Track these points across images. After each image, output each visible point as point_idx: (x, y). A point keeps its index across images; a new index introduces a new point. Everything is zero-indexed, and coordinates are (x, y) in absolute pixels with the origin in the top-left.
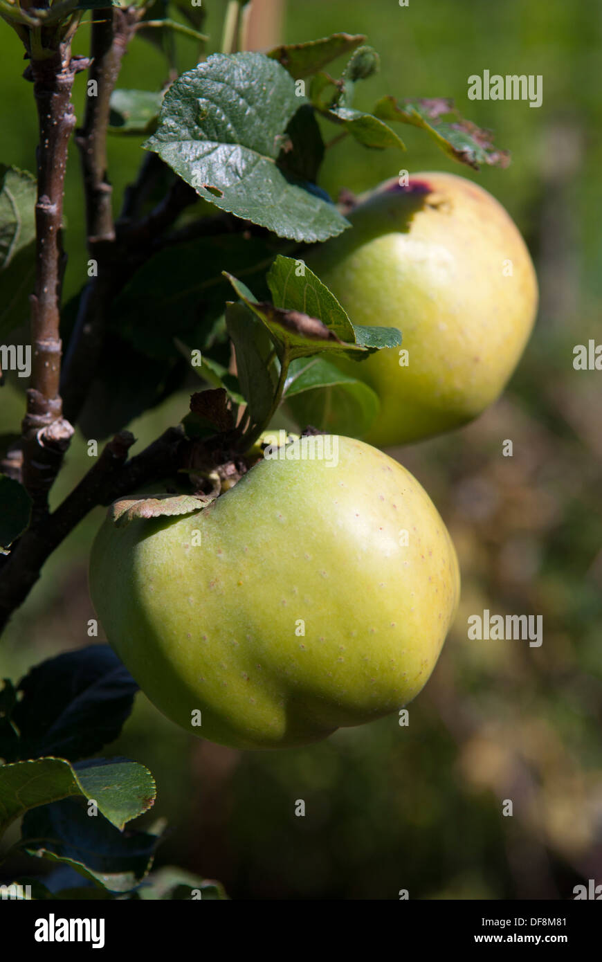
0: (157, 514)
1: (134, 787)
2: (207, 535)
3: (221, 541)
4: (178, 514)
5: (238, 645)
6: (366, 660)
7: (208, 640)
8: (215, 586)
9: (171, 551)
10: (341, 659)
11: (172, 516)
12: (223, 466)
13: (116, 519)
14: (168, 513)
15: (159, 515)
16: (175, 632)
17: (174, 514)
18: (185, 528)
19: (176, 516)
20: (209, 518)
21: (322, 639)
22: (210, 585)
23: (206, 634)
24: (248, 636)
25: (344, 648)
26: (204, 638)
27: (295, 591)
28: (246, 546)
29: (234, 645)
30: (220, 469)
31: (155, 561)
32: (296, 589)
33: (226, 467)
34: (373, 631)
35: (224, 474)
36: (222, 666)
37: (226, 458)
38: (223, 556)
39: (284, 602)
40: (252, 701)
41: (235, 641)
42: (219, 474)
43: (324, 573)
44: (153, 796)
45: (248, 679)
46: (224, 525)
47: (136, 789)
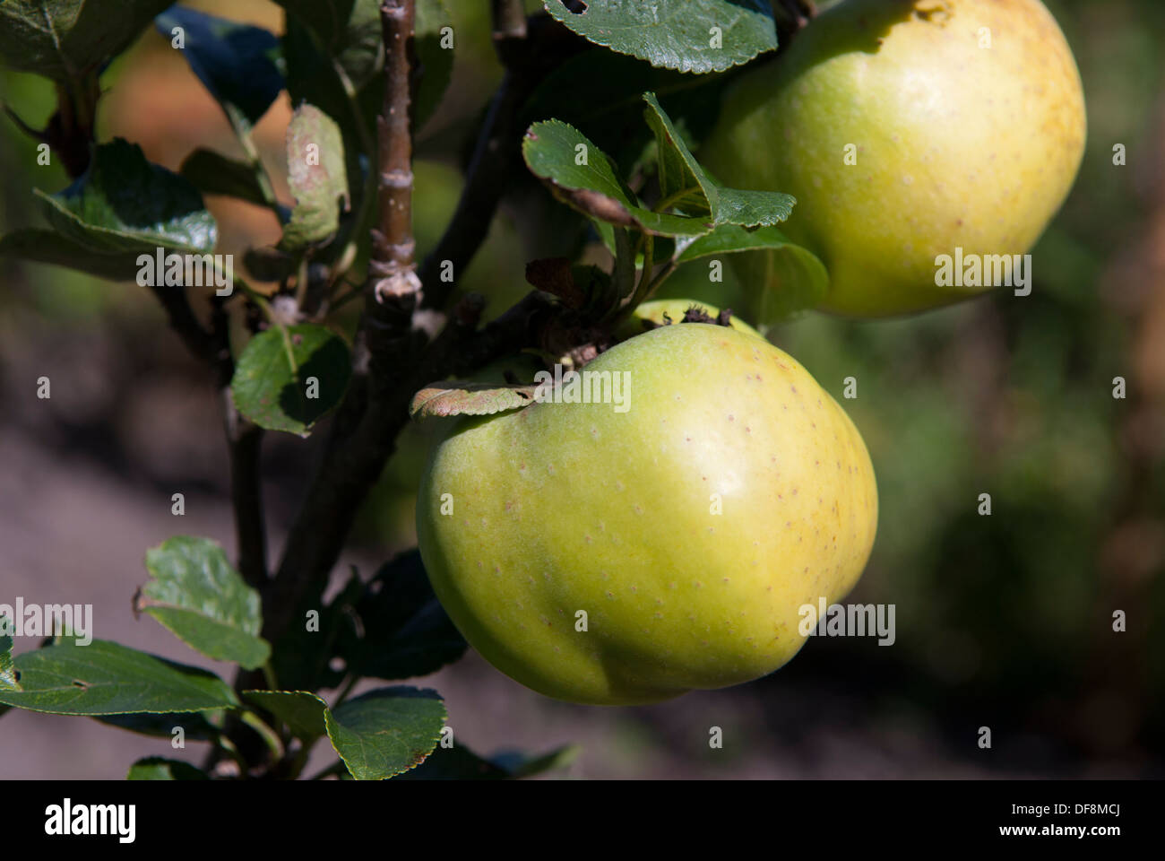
0: (456, 412)
1: (414, 736)
2: (515, 444)
3: (526, 453)
4: (484, 413)
5: (535, 582)
6: (692, 620)
7: (501, 572)
8: (512, 509)
9: (471, 458)
10: (658, 614)
11: (475, 416)
12: (580, 348)
13: (414, 412)
14: (470, 411)
15: (457, 414)
16: (465, 558)
17: (478, 413)
18: (496, 429)
19: (480, 416)
20: (525, 421)
21: (634, 589)
22: (507, 507)
23: (499, 566)
24: (546, 574)
25: (662, 602)
26: (497, 570)
27: (601, 527)
28: (551, 465)
29: (530, 582)
30: (575, 352)
31: (453, 469)
32: (603, 524)
33: (584, 350)
34: (698, 585)
35: (580, 359)
36: (517, 605)
37: (584, 339)
38: (524, 472)
39: (587, 539)
40: (557, 650)
41: (531, 577)
42: (573, 358)
43: (638, 509)
44: (428, 752)
45: (550, 624)
46: (534, 433)
47: (415, 739)
